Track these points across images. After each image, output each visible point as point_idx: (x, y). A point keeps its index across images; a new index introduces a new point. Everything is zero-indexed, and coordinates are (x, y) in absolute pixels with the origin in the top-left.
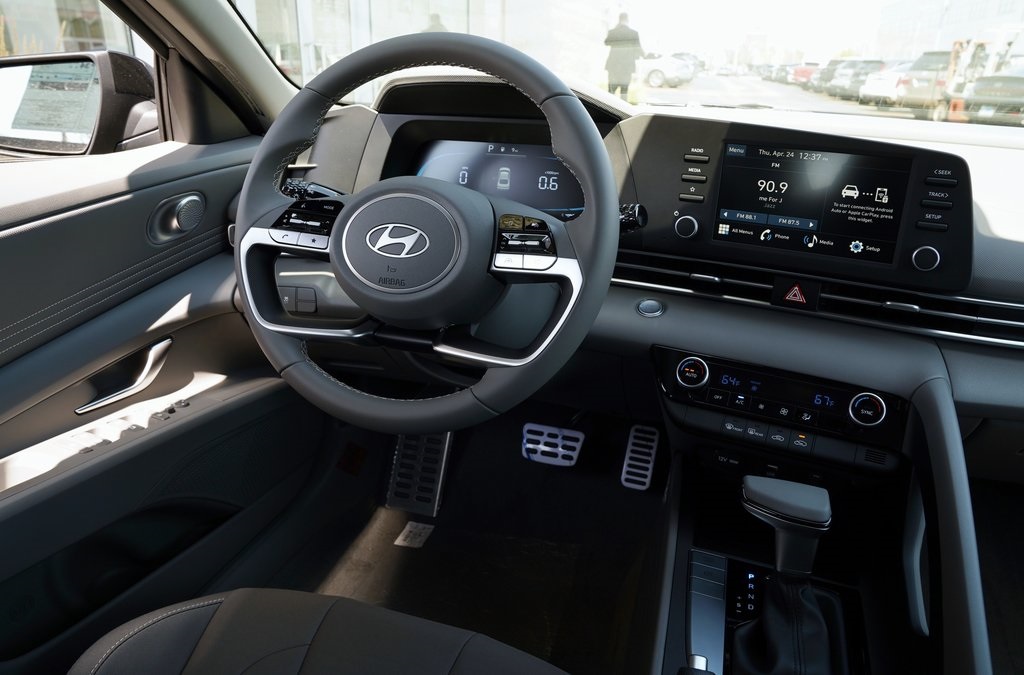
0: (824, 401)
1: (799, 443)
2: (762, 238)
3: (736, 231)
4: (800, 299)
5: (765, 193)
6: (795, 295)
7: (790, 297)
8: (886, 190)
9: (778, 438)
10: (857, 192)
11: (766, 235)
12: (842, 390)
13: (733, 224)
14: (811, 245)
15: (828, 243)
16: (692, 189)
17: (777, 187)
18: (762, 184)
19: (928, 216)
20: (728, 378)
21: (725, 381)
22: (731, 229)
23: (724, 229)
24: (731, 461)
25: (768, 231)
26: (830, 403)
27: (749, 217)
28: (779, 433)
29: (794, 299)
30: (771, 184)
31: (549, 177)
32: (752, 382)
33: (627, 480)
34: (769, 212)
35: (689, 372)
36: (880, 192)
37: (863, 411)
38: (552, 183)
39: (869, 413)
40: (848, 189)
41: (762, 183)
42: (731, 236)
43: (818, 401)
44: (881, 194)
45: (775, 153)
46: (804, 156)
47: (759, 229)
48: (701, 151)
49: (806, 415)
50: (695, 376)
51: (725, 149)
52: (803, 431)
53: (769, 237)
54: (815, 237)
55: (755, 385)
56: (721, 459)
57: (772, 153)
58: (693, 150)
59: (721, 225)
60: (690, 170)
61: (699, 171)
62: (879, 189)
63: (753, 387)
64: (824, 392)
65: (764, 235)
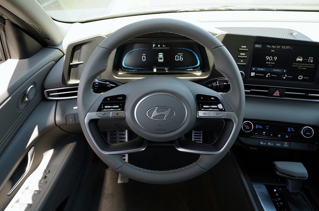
0: (291, 130)
1: (285, 145)
2: (267, 76)
3: (258, 74)
5: (268, 61)
6: (277, 94)
7: (275, 94)
8: (312, 58)
9: (278, 145)
10: (302, 59)
11: (268, 75)
12: (298, 126)
13: (256, 72)
14: (284, 78)
15: (291, 77)
16: (242, 61)
17: (273, 59)
18: (268, 58)
20: (258, 126)
21: (257, 127)
22: (255, 74)
23: (253, 74)
24: (255, 148)
25: (269, 74)
26: (293, 130)
27: (262, 69)
28: (278, 143)
30: (271, 58)
31: (179, 55)
32: (266, 126)
34: (270, 67)
35: (247, 127)
36: (310, 59)
37: (306, 133)
38: (180, 58)
39: (309, 134)
40: (299, 58)
41: (267, 57)
42: (255, 76)
43: (289, 130)
44: (310, 60)
45: (273, 46)
46: (283, 47)
47: (265, 73)
48: (245, 47)
49: (286, 136)
50: (249, 128)
51: (255, 46)
52: (286, 141)
53: (269, 76)
54: (286, 75)
55: (268, 127)
56: (251, 148)
57: (271, 46)
58: (242, 47)
59: (252, 73)
60: (241, 54)
61: (245, 54)
62: (310, 58)
63: (267, 128)
64: (291, 127)
65: (268, 76)
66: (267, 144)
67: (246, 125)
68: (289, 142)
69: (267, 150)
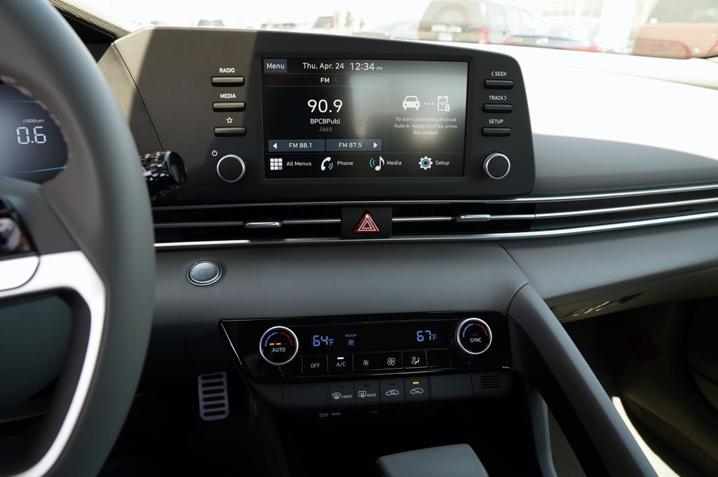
0: (426, 335)
1: (415, 391)
2: (323, 168)
3: (291, 164)
4: (373, 228)
5: (317, 114)
6: (367, 226)
7: (362, 229)
8: (446, 97)
9: (393, 392)
10: (418, 103)
11: (327, 164)
12: (445, 321)
13: (286, 156)
14: (378, 168)
15: (396, 163)
16: (230, 120)
17: (331, 106)
18: (313, 105)
19: (492, 121)
20: (319, 339)
21: (316, 343)
22: (284, 163)
23: (276, 164)
24: (333, 414)
25: (328, 159)
26: (432, 336)
27: (304, 145)
28: (392, 386)
29: (367, 230)
30: (323, 103)
32: (347, 336)
33: (206, 414)
34: (325, 136)
35: (276, 346)
36: (441, 100)
37: (472, 340)
38: (36, 135)
39: (478, 340)
40: (409, 100)
41: (312, 103)
42: (286, 170)
43: (420, 338)
44: (443, 103)
45: (322, 66)
46: (355, 66)
47: (317, 157)
48: (232, 70)
49: (414, 358)
50: (283, 350)
51: (263, 66)
52: (416, 376)
53: (331, 166)
54: (381, 159)
55: (352, 338)
56: (322, 415)
57: (318, 65)
58: (221, 70)
59: (272, 160)
60: (222, 96)
61: (234, 96)
62: (439, 97)
63: (351, 342)
64: (423, 327)
65: (325, 165)
66: (355, 395)
67: (273, 340)
68: (425, 379)
69: (376, 412)
